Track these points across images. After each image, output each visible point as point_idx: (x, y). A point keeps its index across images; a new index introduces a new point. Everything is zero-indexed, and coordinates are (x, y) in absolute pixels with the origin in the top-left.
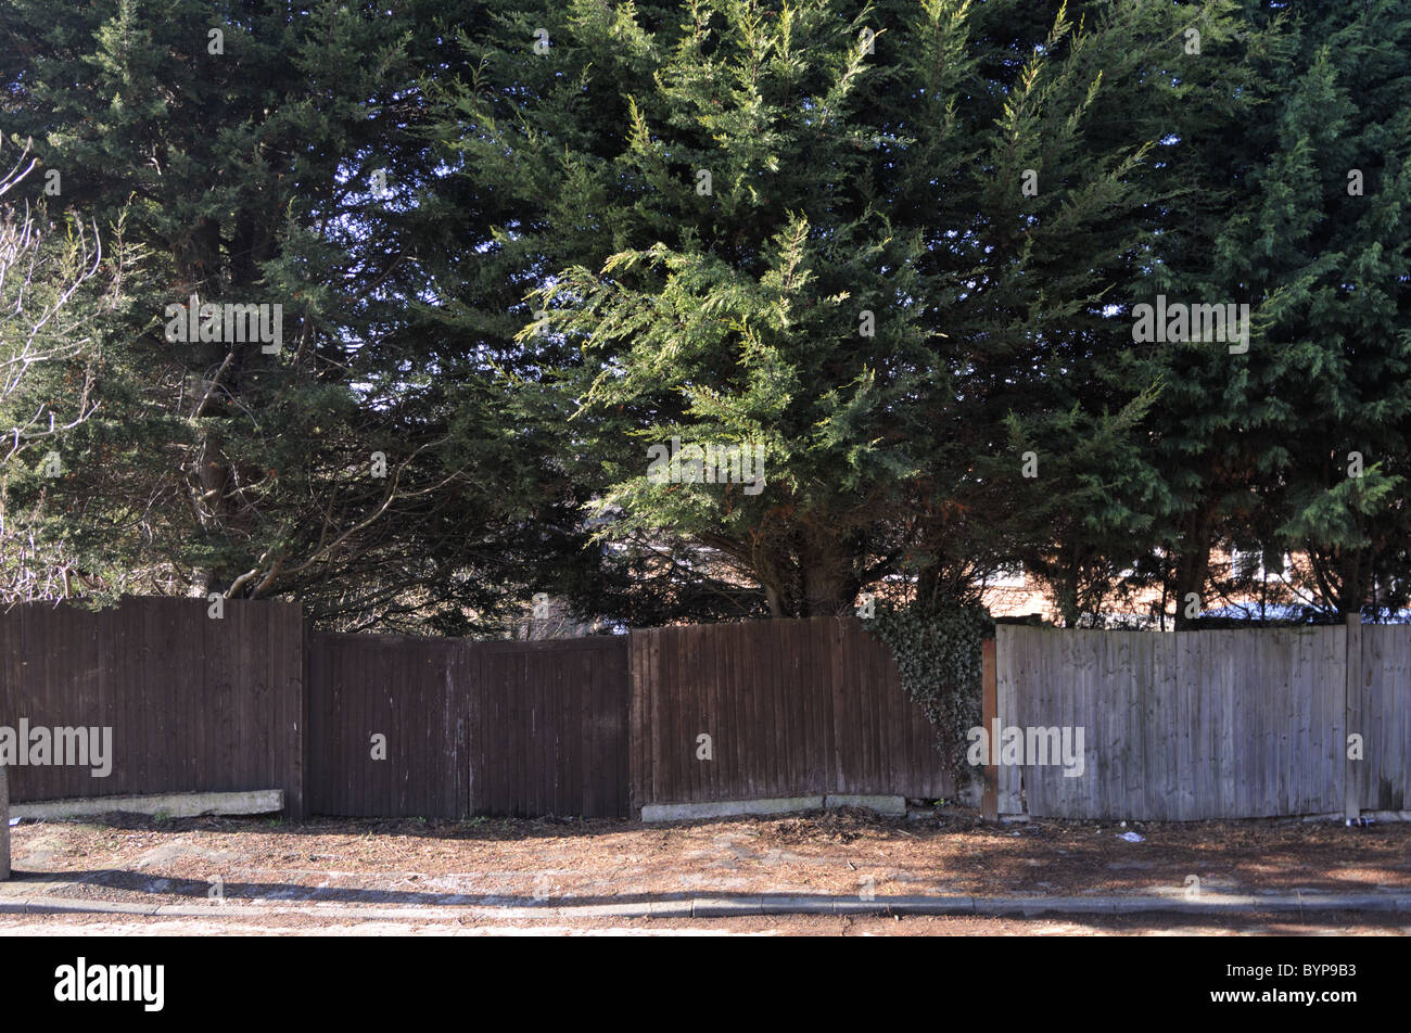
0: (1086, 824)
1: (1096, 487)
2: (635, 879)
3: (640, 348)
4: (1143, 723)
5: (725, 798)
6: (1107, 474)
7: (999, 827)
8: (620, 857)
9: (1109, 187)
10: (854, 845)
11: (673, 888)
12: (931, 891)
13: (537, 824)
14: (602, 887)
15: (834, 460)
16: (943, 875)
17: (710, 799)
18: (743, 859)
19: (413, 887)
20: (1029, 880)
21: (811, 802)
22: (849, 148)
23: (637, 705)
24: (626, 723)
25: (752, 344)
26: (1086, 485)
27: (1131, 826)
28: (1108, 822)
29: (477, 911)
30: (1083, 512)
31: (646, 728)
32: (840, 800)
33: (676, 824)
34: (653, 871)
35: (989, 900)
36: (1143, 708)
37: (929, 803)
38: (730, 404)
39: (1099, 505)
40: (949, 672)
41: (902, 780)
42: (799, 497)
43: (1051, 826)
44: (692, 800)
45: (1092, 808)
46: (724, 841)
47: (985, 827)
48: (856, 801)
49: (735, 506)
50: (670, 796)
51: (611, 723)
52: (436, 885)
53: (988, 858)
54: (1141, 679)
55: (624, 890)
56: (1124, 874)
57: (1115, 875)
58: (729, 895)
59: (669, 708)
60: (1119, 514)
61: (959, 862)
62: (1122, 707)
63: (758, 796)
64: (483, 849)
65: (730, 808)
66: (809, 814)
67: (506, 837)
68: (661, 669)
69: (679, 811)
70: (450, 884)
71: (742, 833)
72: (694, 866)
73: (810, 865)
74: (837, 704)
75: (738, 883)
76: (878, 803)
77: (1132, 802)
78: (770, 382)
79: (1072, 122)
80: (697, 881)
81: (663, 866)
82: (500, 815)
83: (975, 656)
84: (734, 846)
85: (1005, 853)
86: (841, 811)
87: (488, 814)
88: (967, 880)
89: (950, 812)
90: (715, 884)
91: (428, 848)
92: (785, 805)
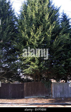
0: (59, 98)
1: (60, 71)
2: (25, 102)
3: (27, 59)
4: (63, 90)
5: (31, 96)
6: (61, 70)
7: (53, 98)
8: (23, 101)
9: (61, 48)
10: (42, 100)
11: (28, 103)
12: (48, 103)
13: (16, 98)
14: (22, 103)
15: (41, 68)
16: (49, 102)
17: (30, 96)
18: (33, 101)
19: (7, 103)
20: (56, 102)
21: (38, 96)
22: (42, 45)
23: (24, 89)
24: (23, 90)
25: (36, 59)
26: (59, 70)
27: (63, 98)
28: (61, 98)
29: (12, 105)
30: (59, 73)
31: (25, 90)
32: (40, 96)
33: (27, 98)
34: (26, 102)
35: (53, 103)
36: (63, 89)
37: (47, 97)
38: (34, 63)
39: (60, 72)
40: (48, 86)
41: (45, 95)
42: (39, 71)
43: (57, 98)
44: (29, 96)
45: (60, 97)
46: (31, 99)
47: (52, 98)
48: (42, 96)
49: (34, 72)
50: (27, 96)
51: (22, 90)
52: (9, 103)
53: (52, 100)
54: (63, 86)
55: (24, 103)
56: (63, 101)
57: (62, 102)
58: (32, 103)
59: (27, 89)
60: (62, 73)
61: (50, 101)
62: (62, 89)
63: (34, 96)
64: (12, 100)
65: (32, 97)
66: (38, 97)
67: (14, 99)
68: (26, 86)
69: (28, 97)
70: (10, 103)
71: (33, 99)
72: (29, 101)
73: (38, 101)
74: (40, 89)
75: (33, 102)
76: (43, 96)
77: (63, 96)
78: (37, 62)
79: (58, 44)
80: (30, 102)
81: (27, 101)
82: (13, 98)
83: (50, 85)
84: (32, 100)
85: (54, 100)
86: (40, 97)
87: (12, 98)
88: (51, 102)
89: (49, 97)
90: (31, 102)
91: (8, 100)
92: (36, 97)
